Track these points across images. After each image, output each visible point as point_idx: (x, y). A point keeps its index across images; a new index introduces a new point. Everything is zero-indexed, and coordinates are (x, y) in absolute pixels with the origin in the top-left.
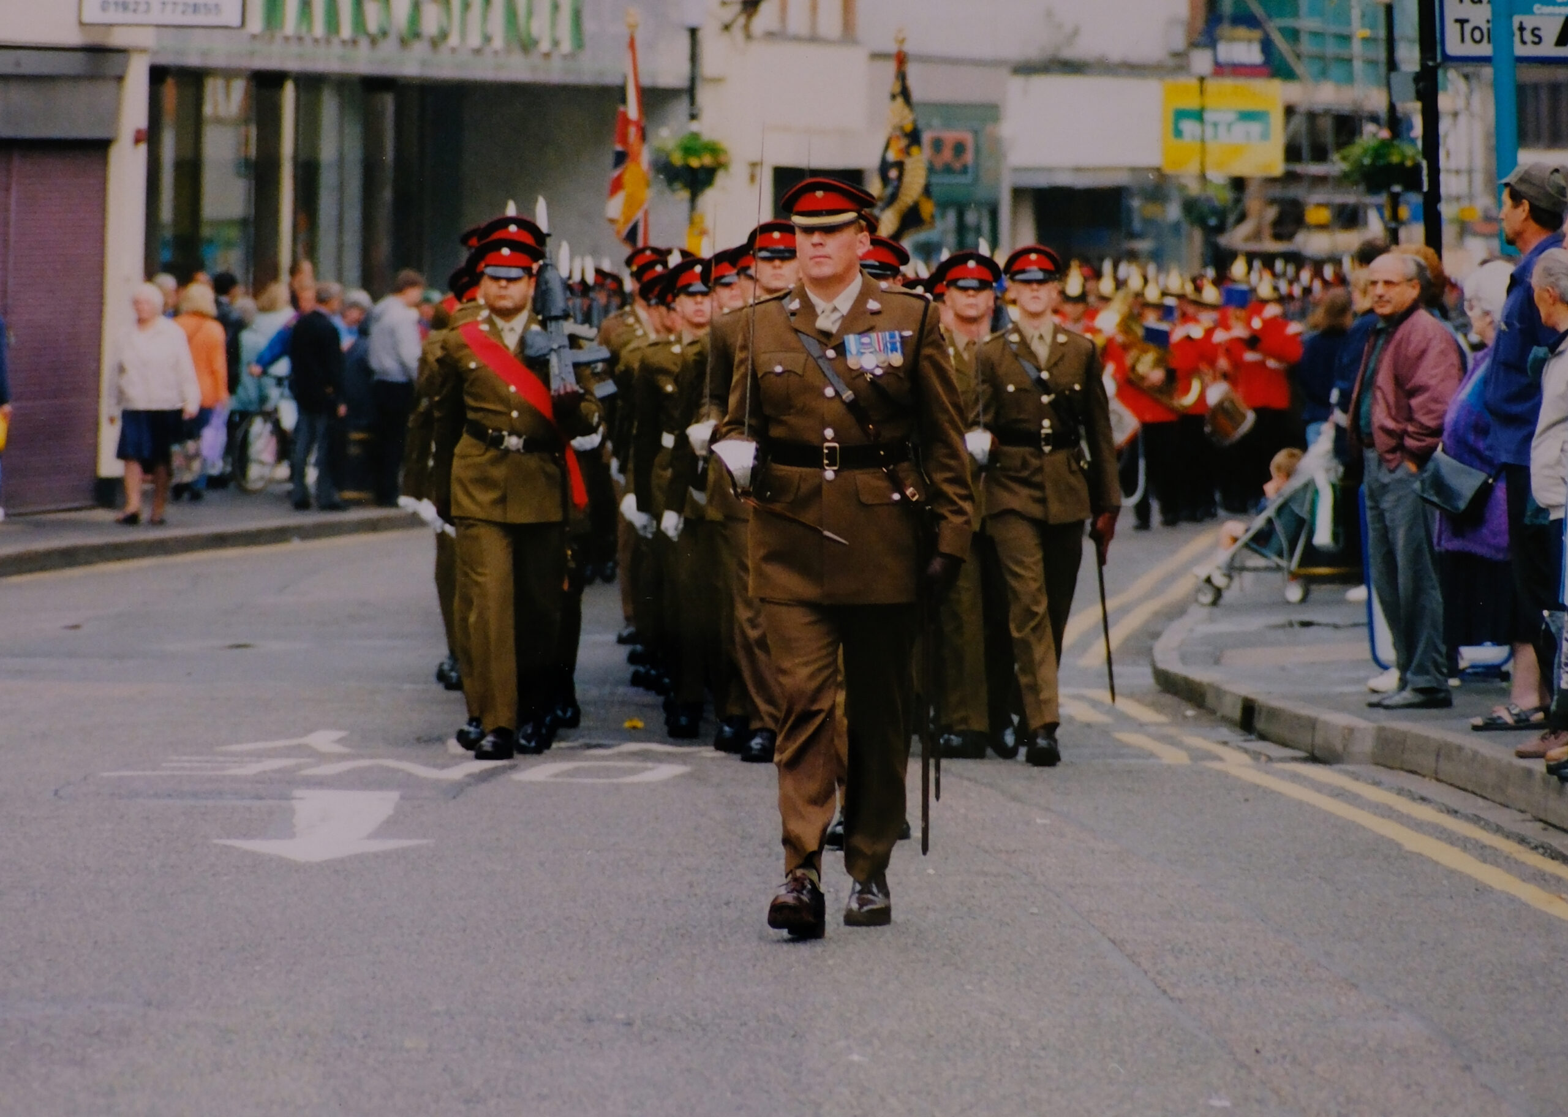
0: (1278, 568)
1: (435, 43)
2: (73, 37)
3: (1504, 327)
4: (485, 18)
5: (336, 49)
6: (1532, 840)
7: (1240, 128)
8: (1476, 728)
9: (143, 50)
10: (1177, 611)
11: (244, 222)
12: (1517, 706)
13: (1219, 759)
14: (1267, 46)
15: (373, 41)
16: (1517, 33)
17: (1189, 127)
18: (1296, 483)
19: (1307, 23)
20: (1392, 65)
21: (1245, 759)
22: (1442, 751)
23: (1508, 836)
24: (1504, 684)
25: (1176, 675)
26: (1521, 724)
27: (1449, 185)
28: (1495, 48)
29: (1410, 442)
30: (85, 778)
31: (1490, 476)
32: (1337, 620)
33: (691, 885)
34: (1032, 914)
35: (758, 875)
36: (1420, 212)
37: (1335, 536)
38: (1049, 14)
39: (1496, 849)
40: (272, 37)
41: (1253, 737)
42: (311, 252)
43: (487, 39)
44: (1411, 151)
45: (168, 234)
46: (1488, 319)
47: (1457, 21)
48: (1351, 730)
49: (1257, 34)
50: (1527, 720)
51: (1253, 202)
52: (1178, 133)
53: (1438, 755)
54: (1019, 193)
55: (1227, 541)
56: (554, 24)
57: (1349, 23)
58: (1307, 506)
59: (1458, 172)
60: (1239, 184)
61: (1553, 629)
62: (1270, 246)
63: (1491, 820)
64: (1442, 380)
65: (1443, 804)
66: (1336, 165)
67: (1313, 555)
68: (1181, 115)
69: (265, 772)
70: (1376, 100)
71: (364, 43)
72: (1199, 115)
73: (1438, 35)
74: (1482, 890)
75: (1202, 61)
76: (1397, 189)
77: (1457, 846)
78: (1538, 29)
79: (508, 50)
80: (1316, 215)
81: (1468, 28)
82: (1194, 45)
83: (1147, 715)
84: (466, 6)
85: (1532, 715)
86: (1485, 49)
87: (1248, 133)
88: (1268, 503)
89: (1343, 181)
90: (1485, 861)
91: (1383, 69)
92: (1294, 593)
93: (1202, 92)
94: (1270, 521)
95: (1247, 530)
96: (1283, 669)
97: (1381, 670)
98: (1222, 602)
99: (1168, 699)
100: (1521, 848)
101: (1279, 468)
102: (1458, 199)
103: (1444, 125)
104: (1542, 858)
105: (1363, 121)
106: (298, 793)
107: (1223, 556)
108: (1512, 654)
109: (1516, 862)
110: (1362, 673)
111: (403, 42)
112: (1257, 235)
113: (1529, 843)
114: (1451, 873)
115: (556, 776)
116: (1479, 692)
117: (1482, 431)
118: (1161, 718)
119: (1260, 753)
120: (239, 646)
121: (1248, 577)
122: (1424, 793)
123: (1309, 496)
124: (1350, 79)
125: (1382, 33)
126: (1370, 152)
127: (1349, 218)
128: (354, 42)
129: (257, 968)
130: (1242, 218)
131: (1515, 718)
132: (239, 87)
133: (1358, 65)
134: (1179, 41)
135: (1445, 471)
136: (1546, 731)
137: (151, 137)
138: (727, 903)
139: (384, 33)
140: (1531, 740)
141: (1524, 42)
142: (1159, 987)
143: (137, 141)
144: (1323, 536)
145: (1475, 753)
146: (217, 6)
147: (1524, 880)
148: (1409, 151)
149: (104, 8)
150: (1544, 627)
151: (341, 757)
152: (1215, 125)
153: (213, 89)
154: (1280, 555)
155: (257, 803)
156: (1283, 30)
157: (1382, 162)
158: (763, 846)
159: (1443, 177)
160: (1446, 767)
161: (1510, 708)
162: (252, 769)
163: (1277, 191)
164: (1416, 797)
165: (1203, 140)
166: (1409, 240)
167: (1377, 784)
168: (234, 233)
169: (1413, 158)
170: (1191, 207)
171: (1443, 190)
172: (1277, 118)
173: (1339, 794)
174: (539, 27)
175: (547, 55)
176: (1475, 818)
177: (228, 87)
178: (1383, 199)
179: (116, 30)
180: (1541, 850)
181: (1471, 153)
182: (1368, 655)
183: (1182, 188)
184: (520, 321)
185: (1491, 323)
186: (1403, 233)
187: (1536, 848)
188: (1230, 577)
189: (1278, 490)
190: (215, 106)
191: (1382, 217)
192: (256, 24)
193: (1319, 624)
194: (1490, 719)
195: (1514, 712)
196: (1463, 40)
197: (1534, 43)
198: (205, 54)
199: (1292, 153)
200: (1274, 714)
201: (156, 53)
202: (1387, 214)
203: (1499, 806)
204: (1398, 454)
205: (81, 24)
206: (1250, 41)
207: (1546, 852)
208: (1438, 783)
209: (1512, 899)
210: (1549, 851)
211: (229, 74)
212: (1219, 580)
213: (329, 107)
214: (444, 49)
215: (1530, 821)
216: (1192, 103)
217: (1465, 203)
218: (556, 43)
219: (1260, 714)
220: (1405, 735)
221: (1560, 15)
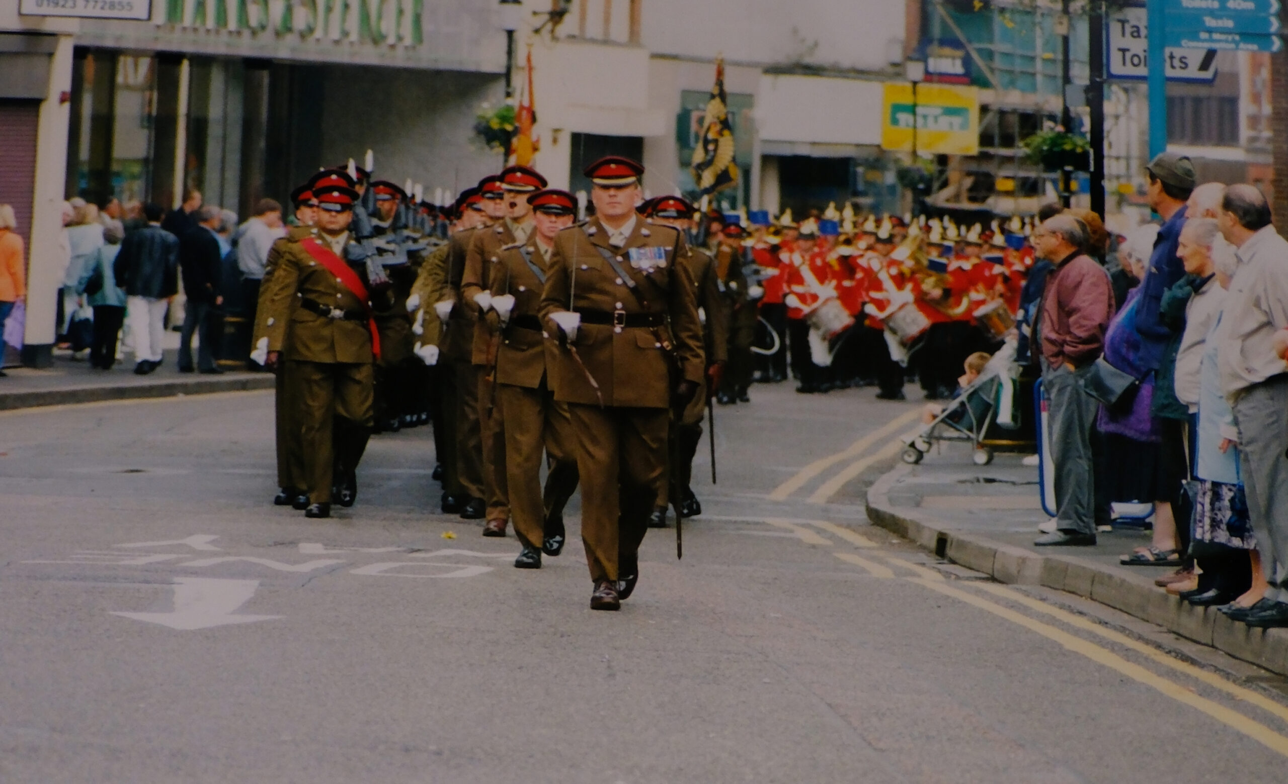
0: (969, 439)
1: (303, 36)
2: (14, 24)
3: (1154, 270)
4: (344, 20)
5: (224, 37)
6: (1167, 647)
7: (944, 120)
8: (1124, 563)
9: (69, 35)
10: (887, 467)
11: (146, 161)
12: (1157, 548)
13: (919, 576)
14: (967, 62)
15: (254, 33)
16: (1168, 61)
17: (904, 117)
18: (984, 377)
19: (999, 46)
20: (1067, 79)
21: (940, 577)
22: (1095, 578)
23: (1147, 642)
24: (1148, 532)
25: (885, 513)
26: (1161, 562)
27: (1111, 167)
28: (1150, 71)
29: (1068, 349)
30: (8, 564)
31: (1137, 379)
32: (1013, 479)
33: (491, 654)
34: (765, 683)
35: (547, 648)
36: (1088, 185)
37: (1014, 418)
38: (795, 31)
39: (1138, 652)
40: (173, 28)
41: (945, 561)
42: (200, 184)
43: (345, 34)
44: (1081, 142)
45: (85, 169)
46: (1140, 265)
47: (1120, 50)
48: (1024, 560)
49: (960, 53)
50: (1165, 559)
51: (953, 174)
52: (895, 121)
53: (1093, 582)
54: (767, 159)
55: (927, 417)
56: (399, 24)
57: (1033, 48)
58: (993, 395)
59: (1118, 158)
60: (943, 160)
61: (1190, 494)
62: (966, 205)
63: (1135, 630)
64: (1091, 304)
65: (1096, 617)
66: (1021, 150)
67: (995, 431)
68: (897, 108)
69: (151, 563)
70: (1054, 105)
71: (246, 33)
72: (912, 109)
73: (1105, 60)
74: (1125, 681)
75: (915, 71)
76: (1069, 168)
77: (1107, 648)
78: (1185, 58)
79: (362, 43)
80: (1003, 185)
81: (1128, 55)
82: (909, 59)
83: (861, 541)
84: (329, 9)
85: (1169, 556)
86: (1142, 71)
87: (951, 124)
88: (962, 392)
89: (1024, 161)
90: (1128, 661)
91: (1060, 82)
92: (981, 457)
93: (915, 92)
94: (962, 404)
95: (944, 411)
96: (970, 512)
97: (1048, 517)
98: (922, 462)
99: (878, 530)
100: (1158, 652)
101: (971, 366)
102: (1118, 177)
103: (1107, 125)
104: (1174, 659)
105: (1044, 119)
106: (176, 579)
107: (925, 428)
108: (1153, 511)
109: (1154, 662)
110: (1034, 519)
111: (278, 34)
112: (957, 197)
113: (1164, 649)
114: (1101, 667)
115: (386, 571)
116: (1127, 536)
117: (1134, 346)
118: (872, 544)
119: (951, 573)
120: (132, 471)
121: (944, 444)
122: (1080, 608)
123: (994, 388)
124: (1034, 88)
125: (1060, 57)
126: (1048, 142)
127: (1030, 188)
128: (239, 33)
129: (142, 705)
130: (945, 184)
131: (1156, 557)
132: (145, 64)
133: (1039, 78)
134: (897, 57)
135: (1102, 374)
136: (1181, 567)
137: (74, 97)
138: (520, 668)
139: (263, 27)
140: (1168, 573)
141: (1173, 67)
142: (865, 740)
143: (62, 101)
144: (1005, 416)
145: (1123, 581)
146: (129, 4)
147: (1159, 676)
148: (1079, 141)
149: (39, 4)
150: (1182, 491)
151: (214, 554)
152: (925, 117)
153: (125, 66)
154: (970, 429)
155: (144, 586)
156: (980, 51)
157: (1056, 149)
158: (551, 626)
159: (1106, 162)
160: (1098, 590)
161: (1152, 550)
162: (142, 561)
163: (974, 167)
164: (1075, 611)
165: (915, 127)
166: (1078, 206)
167: (1043, 600)
168: (136, 169)
169: (1082, 147)
170: (904, 175)
171: (1106, 171)
172: (974, 114)
173: (1013, 606)
174: (388, 26)
175: (392, 47)
176: (1122, 628)
177: (136, 65)
178: (1057, 175)
179: (48, 19)
180: (1173, 654)
181: (1128, 145)
182: (1040, 506)
183: (897, 161)
184: (343, 237)
185: (1143, 267)
186: (1073, 200)
187: (1169, 652)
188: (930, 444)
189: (969, 382)
190: (126, 77)
191: (1056, 189)
192: (160, 17)
193: (1001, 481)
194: (1136, 557)
195: (1156, 552)
196: (1124, 64)
197: (1181, 68)
198: (118, 38)
199: (986, 139)
200: (962, 545)
201: (79, 37)
202: (1061, 186)
203: (1141, 620)
204: (1060, 358)
205: (20, 14)
206: (954, 58)
207: (1178, 656)
208: (1093, 602)
209: (1149, 689)
210: (1180, 655)
211: (137, 54)
212: (921, 446)
213: (217, 80)
214: (311, 39)
215: (1166, 632)
216: (908, 100)
217: (1123, 181)
218: (400, 38)
219: (951, 545)
220: (1067, 566)
221: (1202, 48)
